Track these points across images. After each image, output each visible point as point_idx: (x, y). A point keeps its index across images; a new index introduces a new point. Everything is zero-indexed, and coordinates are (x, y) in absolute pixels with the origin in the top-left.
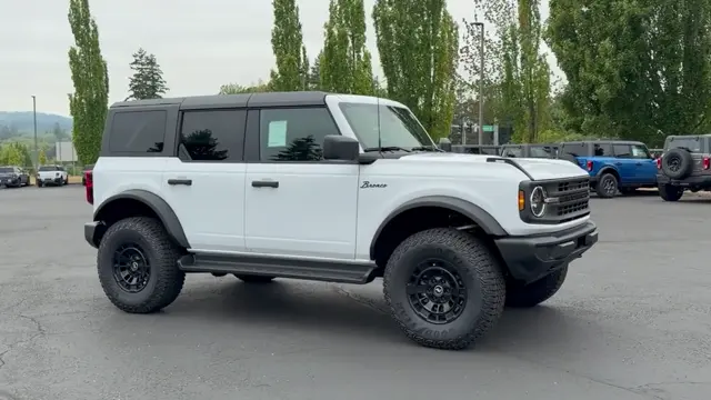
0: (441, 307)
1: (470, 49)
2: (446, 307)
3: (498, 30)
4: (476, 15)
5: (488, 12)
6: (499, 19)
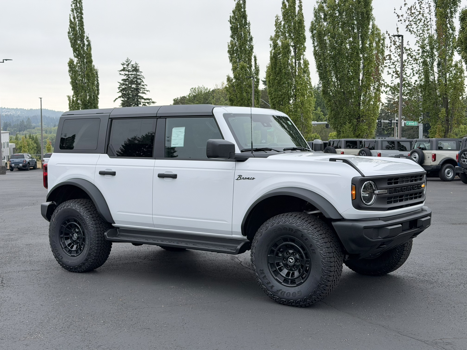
0: (293, 274)
1: (392, 57)
2: (296, 274)
3: (417, 40)
4: (397, 28)
5: (409, 25)
6: (419, 30)
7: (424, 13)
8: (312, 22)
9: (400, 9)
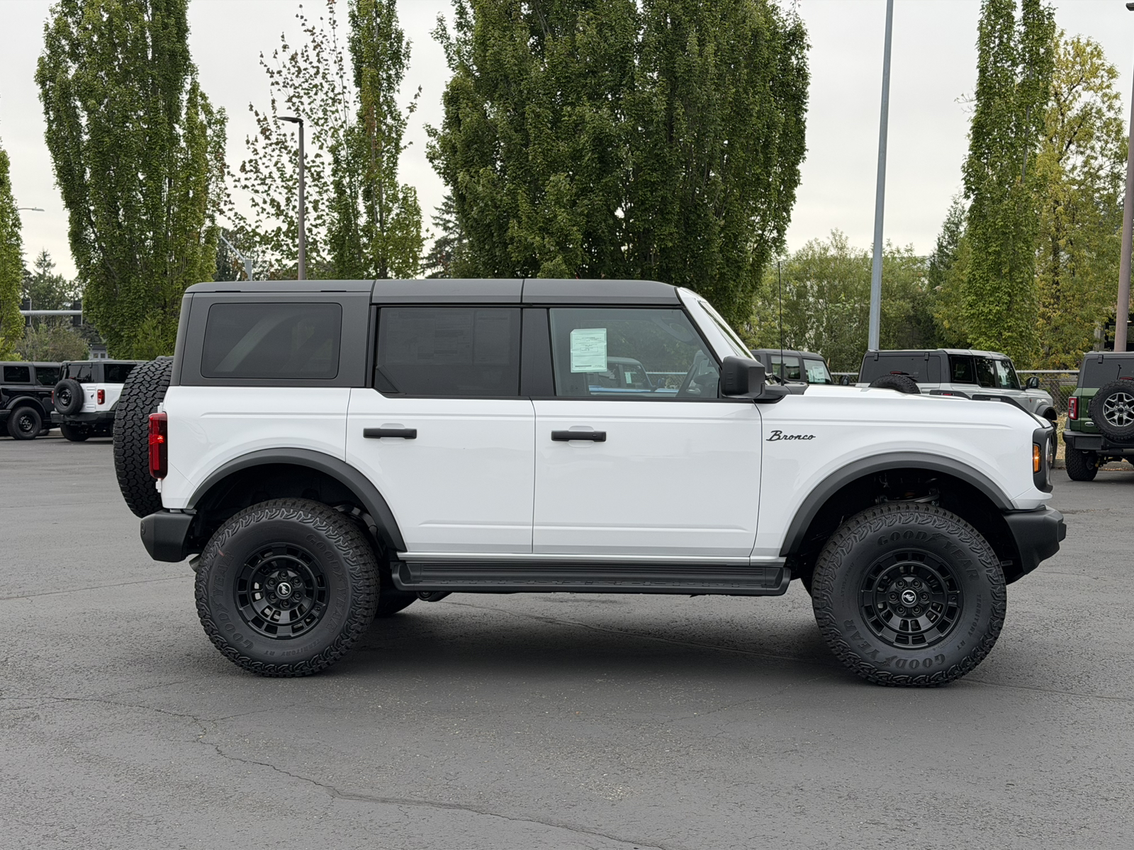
0: (916, 623)
2: (924, 622)
3: (315, 134)
4: (273, 101)
5: (294, 96)
6: (315, 111)
7: (327, 72)
8: (41, 59)
9: (275, 57)
